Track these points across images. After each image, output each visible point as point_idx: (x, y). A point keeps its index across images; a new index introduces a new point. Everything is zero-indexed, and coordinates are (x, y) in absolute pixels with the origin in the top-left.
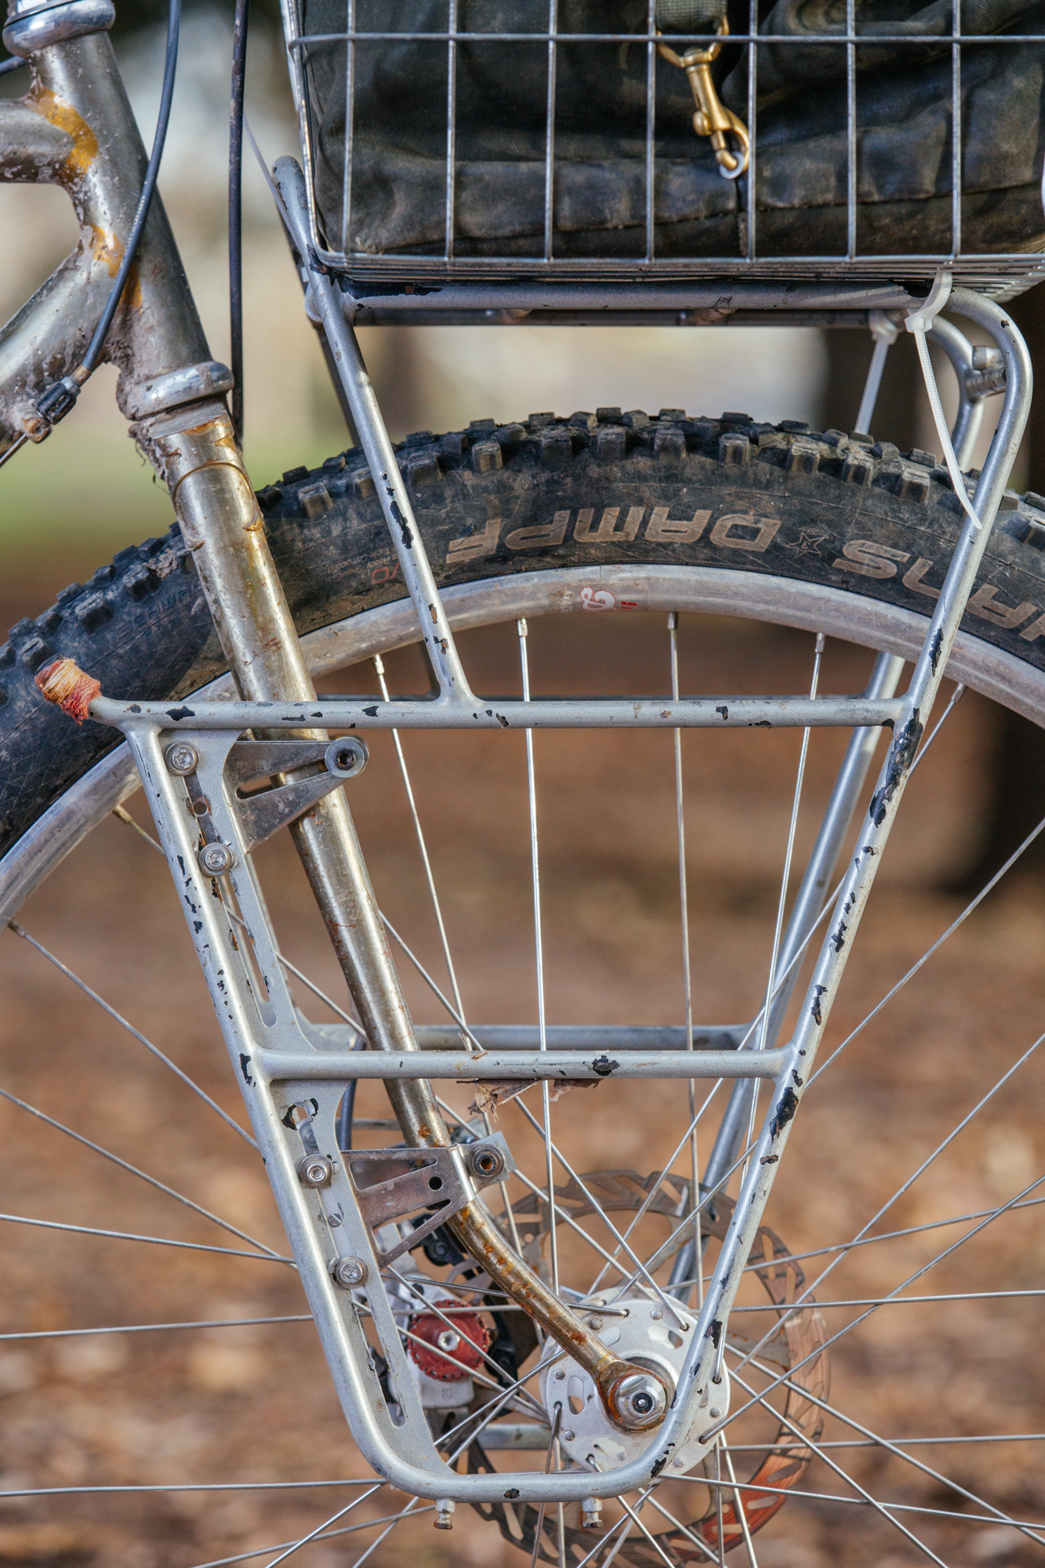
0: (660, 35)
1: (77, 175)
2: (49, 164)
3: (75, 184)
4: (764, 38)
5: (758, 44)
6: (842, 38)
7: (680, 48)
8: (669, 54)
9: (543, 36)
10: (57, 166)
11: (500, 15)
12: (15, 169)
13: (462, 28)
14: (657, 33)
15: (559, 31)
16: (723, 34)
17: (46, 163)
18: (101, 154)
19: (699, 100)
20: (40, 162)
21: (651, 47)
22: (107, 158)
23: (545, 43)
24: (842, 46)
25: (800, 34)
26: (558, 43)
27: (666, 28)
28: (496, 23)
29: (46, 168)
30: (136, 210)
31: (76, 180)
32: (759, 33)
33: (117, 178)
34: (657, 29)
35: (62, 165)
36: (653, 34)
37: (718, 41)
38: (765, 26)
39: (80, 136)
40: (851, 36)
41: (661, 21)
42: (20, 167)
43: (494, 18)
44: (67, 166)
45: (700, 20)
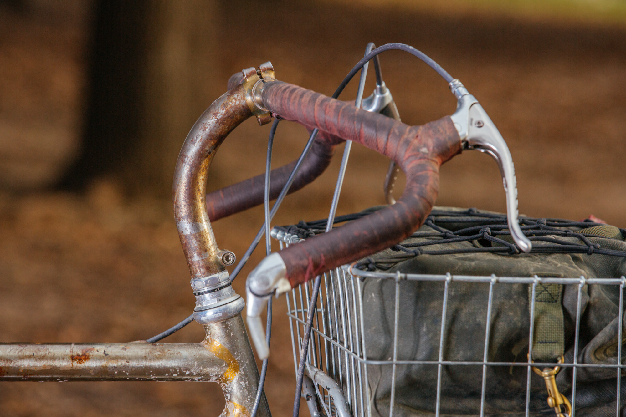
0: (534, 364)
1: (228, 380)
2: (216, 376)
3: (227, 384)
4: (581, 365)
5: (577, 367)
6: (616, 366)
7: (542, 368)
8: (537, 371)
9: (481, 363)
10: (219, 376)
11: (461, 353)
12: (200, 378)
13: (445, 359)
14: (532, 362)
15: (488, 361)
16: (562, 362)
17: (215, 375)
18: (240, 371)
19: (550, 391)
20: (212, 375)
21: (529, 368)
22: (243, 373)
23: (482, 366)
24: (615, 369)
25: (596, 363)
26: (487, 366)
27: (537, 360)
28: (459, 356)
29: (214, 377)
30: (256, 396)
31: (227, 382)
32: (578, 362)
33: (247, 382)
34: (532, 360)
35: (222, 376)
36: (530, 362)
37: (558, 366)
38: (580, 359)
39: (231, 363)
40: (619, 364)
41: (534, 357)
42: (202, 377)
43: (459, 354)
44: (224, 376)
45: (552, 357)
